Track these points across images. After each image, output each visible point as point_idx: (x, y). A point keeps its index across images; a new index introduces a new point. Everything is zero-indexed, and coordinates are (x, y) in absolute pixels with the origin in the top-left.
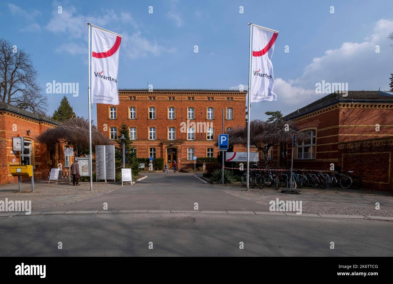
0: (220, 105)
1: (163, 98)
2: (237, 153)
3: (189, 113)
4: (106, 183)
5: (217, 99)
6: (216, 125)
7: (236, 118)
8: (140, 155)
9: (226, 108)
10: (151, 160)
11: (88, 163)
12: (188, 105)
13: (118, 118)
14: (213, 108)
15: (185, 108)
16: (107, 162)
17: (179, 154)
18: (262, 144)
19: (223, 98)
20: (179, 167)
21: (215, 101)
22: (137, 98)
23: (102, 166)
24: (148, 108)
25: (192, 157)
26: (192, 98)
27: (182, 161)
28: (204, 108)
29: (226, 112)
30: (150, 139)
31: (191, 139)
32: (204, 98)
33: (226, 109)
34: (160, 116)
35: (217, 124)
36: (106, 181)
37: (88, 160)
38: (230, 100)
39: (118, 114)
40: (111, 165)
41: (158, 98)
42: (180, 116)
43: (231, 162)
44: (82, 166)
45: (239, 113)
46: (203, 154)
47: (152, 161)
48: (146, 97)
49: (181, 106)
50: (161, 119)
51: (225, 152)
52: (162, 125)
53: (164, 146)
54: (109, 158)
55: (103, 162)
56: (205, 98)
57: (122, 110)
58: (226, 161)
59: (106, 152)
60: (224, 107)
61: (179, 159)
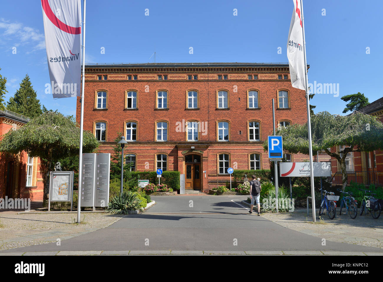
0: (267, 86)
1: (179, 76)
2: (297, 164)
3: (219, 98)
4: (94, 212)
5: (263, 77)
6: (262, 117)
7: (294, 107)
8: (141, 165)
9: (278, 91)
10: (160, 174)
11: (68, 181)
12: (218, 87)
13: (109, 107)
14: (258, 92)
15: (214, 91)
16: (98, 179)
17: (204, 164)
18: (336, 148)
19: (271, 76)
20: (205, 185)
21: (260, 81)
22: (140, 77)
23: (90, 185)
24: (157, 91)
25: (226, 170)
26: (224, 77)
27: (209, 176)
28: (244, 91)
29: (278, 97)
30: (158, 141)
31: (223, 140)
32: (243, 76)
33: (278, 93)
34: (174, 103)
35: (265, 116)
36: (94, 209)
37: (68, 176)
38: (283, 78)
39: (110, 101)
40: (103, 184)
41: (172, 77)
42: (207, 104)
43: (288, 178)
44: (59, 185)
45: (299, 99)
46: (243, 163)
47: (161, 176)
48: (153, 76)
49: (207, 88)
50: (176, 108)
51: (279, 162)
52: (177, 118)
53: (180, 153)
54: (101, 172)
55: (92, 179)
56: (245, 77)
57: (115, 96)
58: (281, 176)
59: (98, 163)
60: (274, 89)
61: (204, 172)
